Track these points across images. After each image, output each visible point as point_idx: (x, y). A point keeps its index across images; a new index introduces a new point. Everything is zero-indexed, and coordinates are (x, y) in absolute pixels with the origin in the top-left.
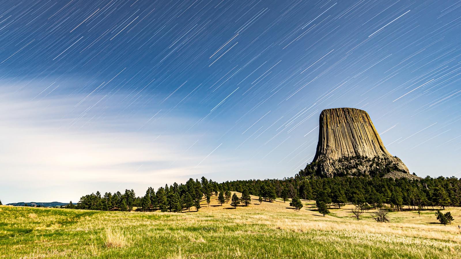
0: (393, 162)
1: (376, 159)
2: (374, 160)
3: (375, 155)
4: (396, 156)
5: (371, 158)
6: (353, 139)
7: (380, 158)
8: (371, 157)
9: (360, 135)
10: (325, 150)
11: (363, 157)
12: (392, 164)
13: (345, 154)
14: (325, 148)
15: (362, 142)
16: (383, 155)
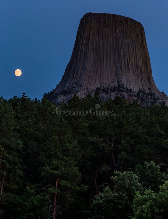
0: (159, 100)
1: (141, 94)
2: (138, 94)
3: (140, 88)
4: (163, 92)
5: (135, 92)
6: (119, 63)
7: (146, 93)
8: (136, 90)
9: (128, 58)
10: (79, 74)
11: (127, 90)
12: (158, 102)
13: (105, 83)
14: (80, 71)
15: (128, 69)
16: (149, 88)
